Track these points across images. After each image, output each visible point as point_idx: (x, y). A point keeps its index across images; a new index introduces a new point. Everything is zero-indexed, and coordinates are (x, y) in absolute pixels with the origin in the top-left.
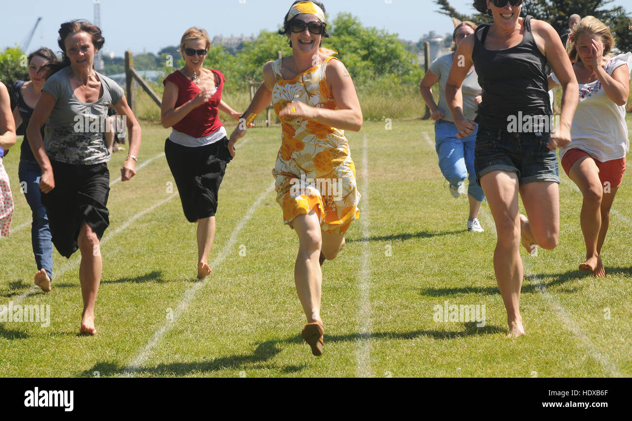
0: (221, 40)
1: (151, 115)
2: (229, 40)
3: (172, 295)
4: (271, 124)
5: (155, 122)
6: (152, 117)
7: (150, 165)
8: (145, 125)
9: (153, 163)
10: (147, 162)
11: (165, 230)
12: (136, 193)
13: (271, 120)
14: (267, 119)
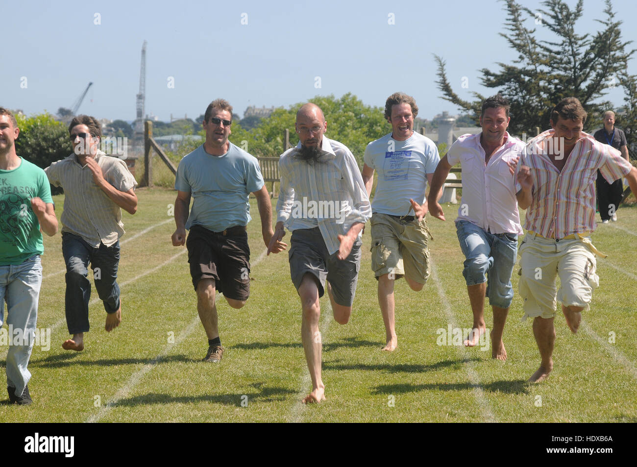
0: (254, 110)
1: (166, 182)
2: (261, 110)
3: (117, 378)
4: (276, 195)
5: (170, 188)
6: (167, 184)
7: (150, 232)
8: (160, 190)
9: (154, 231)
10: (149, 229)
11: (139, 303)
12: (129, 261)
13: (276, 191)
14: (272, 191)
